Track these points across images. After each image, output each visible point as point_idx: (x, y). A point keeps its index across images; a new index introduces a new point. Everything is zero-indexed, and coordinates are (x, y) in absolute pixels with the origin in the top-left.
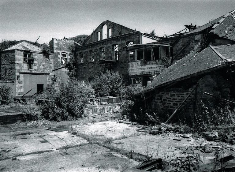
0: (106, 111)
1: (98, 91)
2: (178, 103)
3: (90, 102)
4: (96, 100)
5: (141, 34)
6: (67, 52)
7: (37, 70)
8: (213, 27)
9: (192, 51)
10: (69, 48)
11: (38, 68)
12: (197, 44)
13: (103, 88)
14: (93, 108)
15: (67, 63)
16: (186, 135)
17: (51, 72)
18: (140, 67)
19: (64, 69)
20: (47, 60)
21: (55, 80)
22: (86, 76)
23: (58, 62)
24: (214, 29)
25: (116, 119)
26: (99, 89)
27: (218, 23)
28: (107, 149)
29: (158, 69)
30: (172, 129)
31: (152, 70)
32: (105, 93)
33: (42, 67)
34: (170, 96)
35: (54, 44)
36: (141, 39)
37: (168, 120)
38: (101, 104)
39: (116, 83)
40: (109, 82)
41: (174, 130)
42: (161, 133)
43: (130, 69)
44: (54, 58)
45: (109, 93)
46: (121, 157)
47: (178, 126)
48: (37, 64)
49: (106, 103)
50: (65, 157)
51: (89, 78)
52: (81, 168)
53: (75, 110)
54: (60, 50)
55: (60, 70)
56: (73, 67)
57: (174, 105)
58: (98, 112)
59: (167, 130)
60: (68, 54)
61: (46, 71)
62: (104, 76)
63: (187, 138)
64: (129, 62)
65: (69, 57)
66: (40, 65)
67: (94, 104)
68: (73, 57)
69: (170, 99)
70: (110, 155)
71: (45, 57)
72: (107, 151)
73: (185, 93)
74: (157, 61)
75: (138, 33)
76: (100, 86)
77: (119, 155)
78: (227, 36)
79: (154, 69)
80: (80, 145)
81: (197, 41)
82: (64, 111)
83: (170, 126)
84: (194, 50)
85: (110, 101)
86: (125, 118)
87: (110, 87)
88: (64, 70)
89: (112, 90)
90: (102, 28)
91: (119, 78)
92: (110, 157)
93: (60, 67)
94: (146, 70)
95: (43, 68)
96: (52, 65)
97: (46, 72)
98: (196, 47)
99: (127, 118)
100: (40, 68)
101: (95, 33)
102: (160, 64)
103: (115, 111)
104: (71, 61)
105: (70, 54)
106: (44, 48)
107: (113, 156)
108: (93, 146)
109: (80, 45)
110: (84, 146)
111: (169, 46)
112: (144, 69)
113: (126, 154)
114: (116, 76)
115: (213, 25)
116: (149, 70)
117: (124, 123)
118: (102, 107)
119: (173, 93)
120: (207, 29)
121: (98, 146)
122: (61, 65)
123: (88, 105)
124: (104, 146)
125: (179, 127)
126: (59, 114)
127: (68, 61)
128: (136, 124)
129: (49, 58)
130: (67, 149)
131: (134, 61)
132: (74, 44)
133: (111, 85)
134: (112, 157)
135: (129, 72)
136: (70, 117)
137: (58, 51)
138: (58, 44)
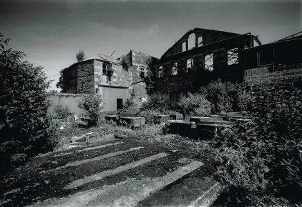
5: (253, 37)
6: (144, 66)
7: (116, 83)
10: (146, 62)
15: (145, 77)
17: (130, 86)
21: (134, 95)
22: (166, 90)
23: (136, 76)
35: (133, 56)
36: (253, 43)
44: (133, 72)
48: (116, 77)
54: (139, 63)
55: (138, 84)
56: (151, 81)
65: (147, 71)
66: (119, 78)
68: (150, 72)
71: (124, 69)
88: (142, 84)
90: (187, 38)
93: (138, 81)
95: (122, 82)
96: (131, 79)
97: (126, 85)
100: (119, 81)
101: (178, 44)
104: (148, 76)
105: (147, 68)
106: (123, 60)
129: (128, 71)
137: (137, 65)
138: (136, 57)
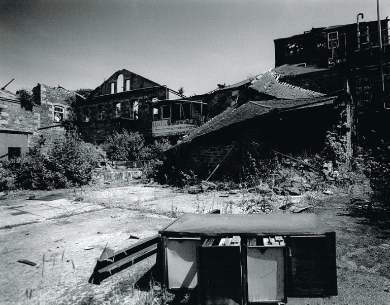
0: (123, 177)
1: (112, 154)
2: (219, 159)
3: (100, 166)
4: (109, 164)
5: (168, 89)
6: (64, 106)
7: (8, 126)
8: (252, 83)
9: (229, 108)
10: (66, 101)
11: (9, 123)
12: (234, 100)
13: (118, 151)
14: (106, 173)
15: (64, 120)
16: (233, 191)
17: (36, 131)
18: (168, 127)
19: (59, 128)
20: (28, 113)
21: (43, 143)
22: (92, 138)
23: (48, 119)
24: (252, 84)
25: (139, 184)
26: (113, 152)
27: (257, 79)
28: (134, 211)
29: (188, 129)
30: (214, 187)
31: (181, 130)
32: (121, 157)
33: (17, 122)
34: (210, 151)
35: (41, 92)
36: (168, 95)
37: (209, 178)
38: (116, 168)
39: (136, 145)
40: (127, 143)
41: (218, 188)
42: (202, 191)
43: (154, 129)
44: (41, 112)
45: (127, 157)
46: (158, 217)
47: (221, 183)
48: (6, 117)
49: (124, 167)
50: (64, 226)
51: (97, 141)
52: (96, 236)
53: (78, 173)
54: (53, 102)
55: (52, 128)
56: (74, 126)
57: (214, 161)
58: (113, 178)
59: (210, 188)
60: (66, 108)
61: (26, 128)
62: (119, 136)
63: (235, 194)
64: (153, 121)
65: (67, 113)
66: (14, 120)
67: (106, 169)
68: (74, 114)
69: (210, 154)
70: (142, 217)
71: (24, 108)
72: (135, 214)
73: (228, 146)
74: (188, 120)
75: (163, 89)
76: (114, 148)
77: (155, 216)
78: (266, 91)
79: (184, 130)
80: (91, 211)
81: (234, 98)
82: (60, 175)
83: (212, 184)
84: (231, 107)
85: (129, 165)
86: (152, 181)
87: (127, 150)
88: (60, 130)
89: (130, 153)
90: (117, 78)
91: (140, 139)
92: (142, 219)
93: (52, 125)
94: (174, 130)
95: (20, 125)
96: (38, 122)
97: (26, 130)
98: (233, 103)
99: (155, 181)
100: (14, 124)
101: (107, 84)
102: (191, 124)
103: (136, 176)
104: (69, 119)
105: (68, 109)
106: (22, 96)
107: (146, 217)
108: (112, 210)
109: (84, 98)
110: (97, 212)
111: (202, 103)
112: (172, 129)
113: (165, 214)
114: (137, 136)
115: (251, 81)
116: (178, 130)
117: (152, 187)
118: (118, 172)
119: (213, 147)
120: (244, 84)
121: (121, 210)
122: (54, 122)
123: (98, 170)
124: (129, 209)
125: (223, 184)
126: (50, 179)
127: (65, 117)
128: (167, 187)
129: (32, 111)
130: (67, 218)
131: (160, 119)
132: (74, 96)
133: (129, 147)
134: (145, 219)
135: (153, 133)
136: (68, 183)
137: (49, 103)
138: (48, 93)
